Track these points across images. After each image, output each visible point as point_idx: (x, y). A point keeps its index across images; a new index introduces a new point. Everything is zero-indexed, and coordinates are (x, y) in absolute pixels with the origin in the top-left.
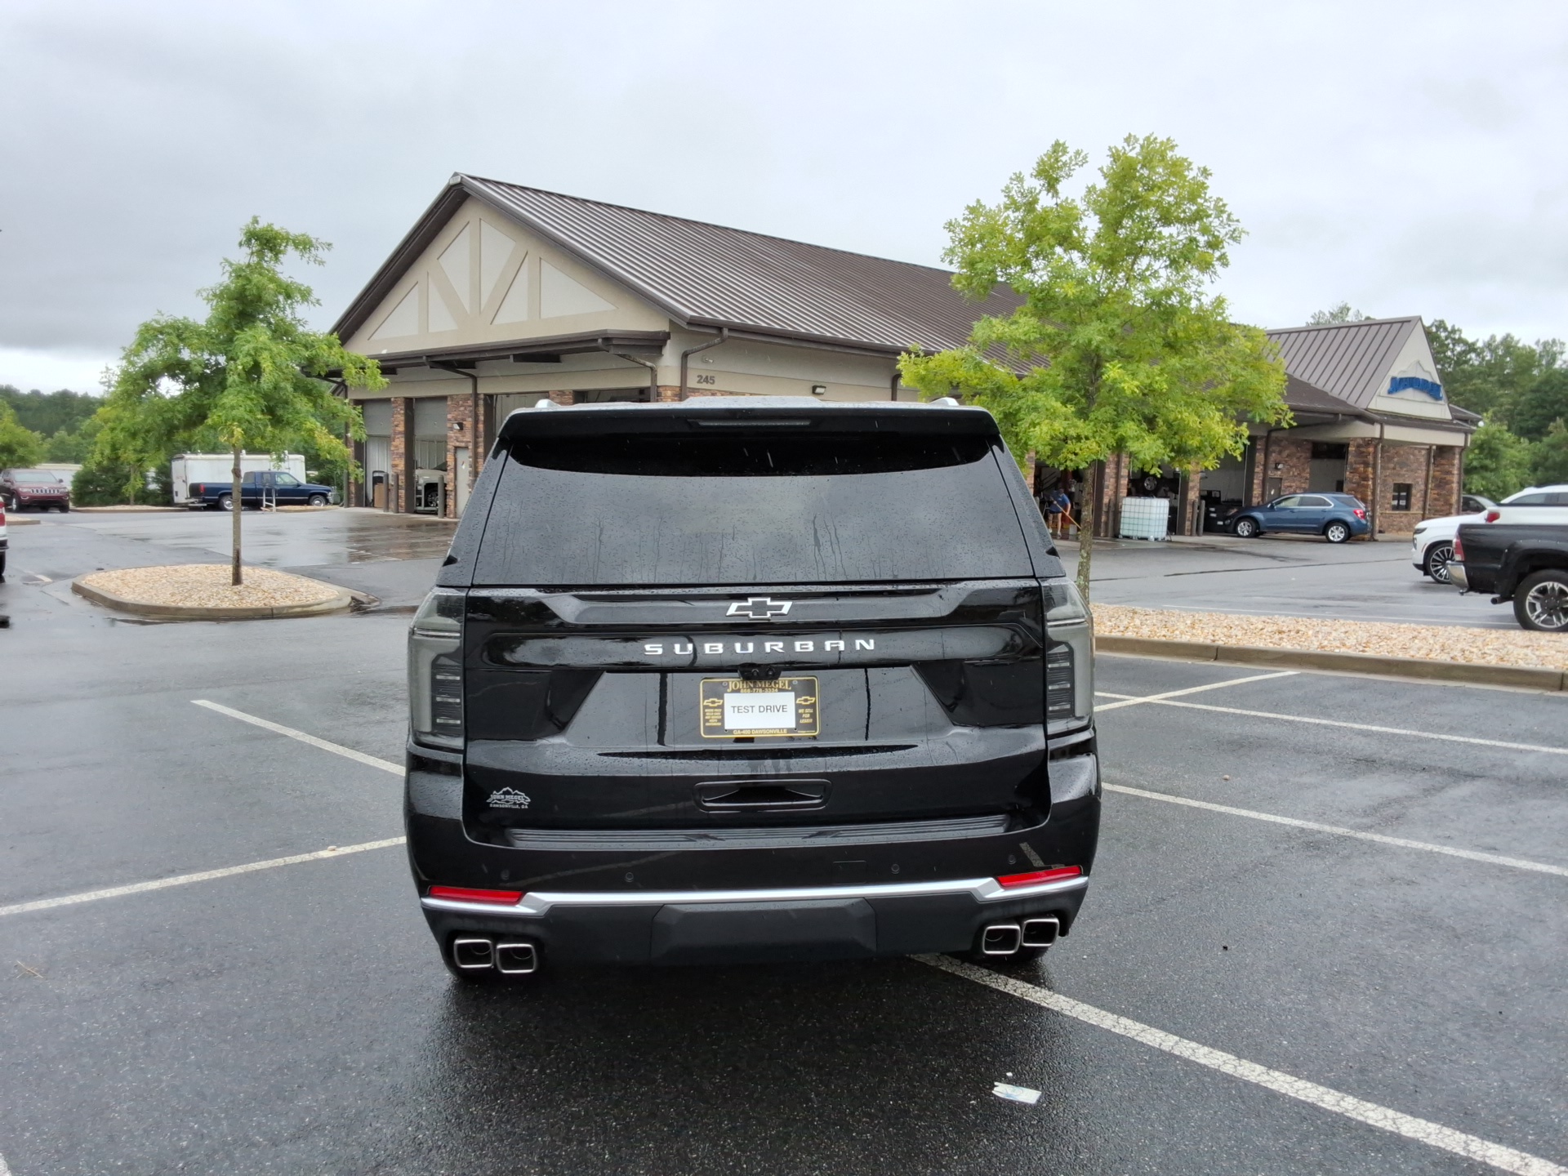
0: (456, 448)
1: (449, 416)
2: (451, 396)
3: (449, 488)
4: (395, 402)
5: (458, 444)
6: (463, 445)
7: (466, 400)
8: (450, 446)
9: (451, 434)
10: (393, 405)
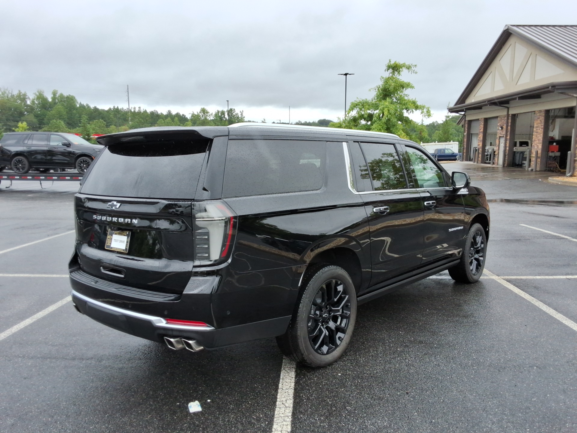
0: (500, 137)
1: (498, 124)
2: (500, 116)
3: (496, 153)
4: (481, 120)
5: (500, 135)
6: (502, 135)
7: (504, 117)
8: (498, 136)
9: (498, 131)
10: (480, 121)
